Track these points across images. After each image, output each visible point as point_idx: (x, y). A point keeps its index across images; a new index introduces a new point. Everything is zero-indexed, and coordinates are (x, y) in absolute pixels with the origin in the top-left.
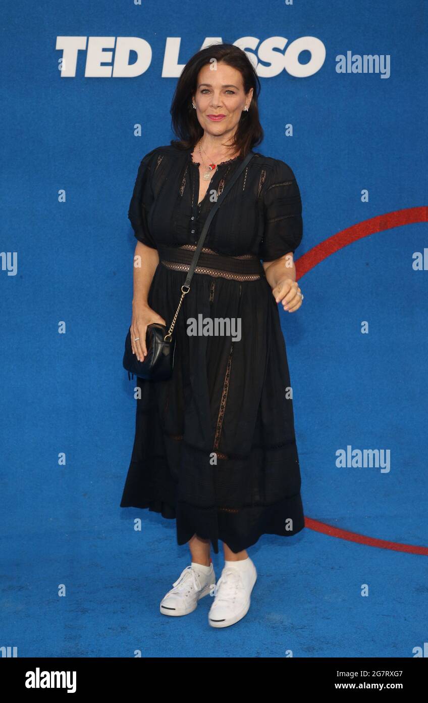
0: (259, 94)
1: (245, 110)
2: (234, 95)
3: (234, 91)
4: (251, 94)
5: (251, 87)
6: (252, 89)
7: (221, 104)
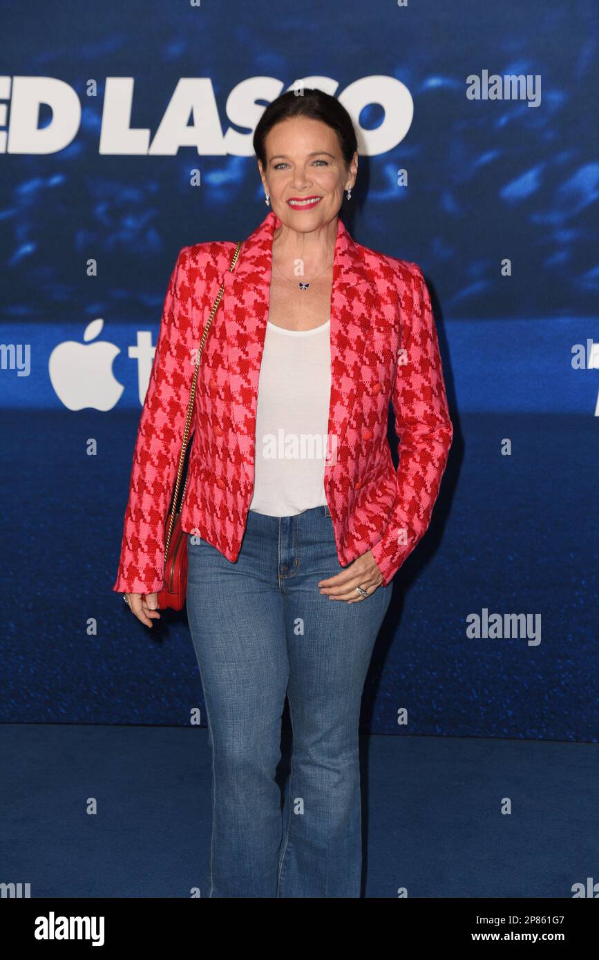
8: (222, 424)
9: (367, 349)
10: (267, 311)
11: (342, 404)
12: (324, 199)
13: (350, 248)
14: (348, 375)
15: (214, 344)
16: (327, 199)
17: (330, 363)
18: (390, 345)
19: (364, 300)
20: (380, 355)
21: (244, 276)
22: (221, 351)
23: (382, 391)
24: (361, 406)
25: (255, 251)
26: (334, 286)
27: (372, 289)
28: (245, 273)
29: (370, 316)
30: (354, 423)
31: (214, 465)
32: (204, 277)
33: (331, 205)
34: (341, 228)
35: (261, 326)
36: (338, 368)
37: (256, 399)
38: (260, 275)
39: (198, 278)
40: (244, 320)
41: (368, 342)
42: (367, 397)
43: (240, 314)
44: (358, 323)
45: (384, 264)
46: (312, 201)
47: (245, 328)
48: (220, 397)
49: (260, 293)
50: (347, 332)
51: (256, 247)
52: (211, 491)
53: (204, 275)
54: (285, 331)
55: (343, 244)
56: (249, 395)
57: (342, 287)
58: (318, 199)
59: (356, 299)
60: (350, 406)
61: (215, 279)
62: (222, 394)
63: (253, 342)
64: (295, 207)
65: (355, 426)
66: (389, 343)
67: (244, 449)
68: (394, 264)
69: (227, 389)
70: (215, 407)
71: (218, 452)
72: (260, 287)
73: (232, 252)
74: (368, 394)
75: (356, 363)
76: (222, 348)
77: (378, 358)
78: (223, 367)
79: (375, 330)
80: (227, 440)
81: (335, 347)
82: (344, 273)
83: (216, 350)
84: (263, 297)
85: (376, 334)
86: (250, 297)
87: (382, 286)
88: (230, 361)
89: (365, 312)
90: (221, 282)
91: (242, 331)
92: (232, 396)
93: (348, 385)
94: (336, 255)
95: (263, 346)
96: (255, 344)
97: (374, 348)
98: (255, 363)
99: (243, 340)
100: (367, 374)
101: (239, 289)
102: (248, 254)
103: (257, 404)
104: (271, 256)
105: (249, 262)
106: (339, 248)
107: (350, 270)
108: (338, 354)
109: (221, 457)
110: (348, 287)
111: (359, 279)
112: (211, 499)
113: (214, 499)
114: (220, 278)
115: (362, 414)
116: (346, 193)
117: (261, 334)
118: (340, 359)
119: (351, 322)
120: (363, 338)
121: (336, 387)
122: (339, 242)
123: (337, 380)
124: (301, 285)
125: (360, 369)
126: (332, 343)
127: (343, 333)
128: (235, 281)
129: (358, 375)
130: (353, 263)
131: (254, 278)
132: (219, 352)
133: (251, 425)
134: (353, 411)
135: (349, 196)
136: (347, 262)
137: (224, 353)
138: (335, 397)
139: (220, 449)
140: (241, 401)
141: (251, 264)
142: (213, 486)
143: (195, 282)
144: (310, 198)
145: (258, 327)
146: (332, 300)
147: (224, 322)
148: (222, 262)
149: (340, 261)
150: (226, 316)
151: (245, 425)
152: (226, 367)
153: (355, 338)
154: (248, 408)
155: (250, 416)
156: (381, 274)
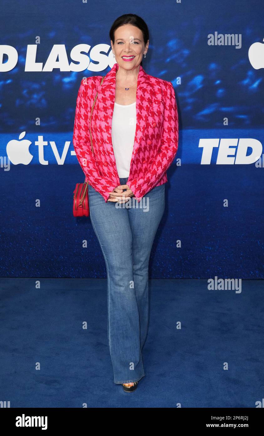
8: (101, 142)
9: (150, 110)
10: (114, 98)
11: (140, 131)
12: (136, 57)
13: (144, 75)
14: (143, 120)
15: (95, 112)
16: (137, 57)
17: (136, 115)
18: (160, 109)
19: (149, 92)
20: (156, 113)
21: (105, 86)
22: (98, 114)
23: (157, 126)
24: (148, 132)
25: (109, 78)
26: (138, 88)
27: (153, 89)
28: (106, 85)
29: (152, 98)
30: (144, 138)
31: (101, 158)
32: (91, 88)
33: (138, 59)
34: (141, 68)
35: (112, 103)
36: (139, 117)
37: (111, 129)
38: (112, 85)
39: (89, 89)
40: (106, 102)
41: (151, 108)
42: (151, 128)
43: (104, 100)
44: (147, 101)
45: (157, 80)
46: (132, 57)
47: (106, 105)
48: (98, 131)
49: (111, 92)
50: (143, 104)
51: (110, 76)
52: (102, 168)
53: (91, 87)
54: (121, 105)
55: (142, 73)
56: (108, 128)
57: (141, 88)
58: (134, 57)
59: (146, 92)
60: (143, 132)
61: (95, 89)
62: (99, 130)
63: (109, 109)
64: (124, 60)
65: (145, 140)
66: (160, 108)
67: (109, 149)
68: (161, 80)
69: (100, 127)
70: (97, 136)
71: (101, 153)
72: (111, 90)
73: (101, 79)
74: (151, 127)
75: (146, 115)
76: (98, 113)
77: (155, 114)
78: (98, 119)
79: (154, 103)
80: (104, 147)
81: (138, 109)
82: (141, 83)
83: (96, 114)
84: (113, 93)
85: (154, 105)
86: (108, 94)
87: (156, 87)
88: (101, 116)
89: (150, 97)
90: (97, 90)
91: (105, 106)
92: (102, 129)
93: (143, 123)
94: (138, 77)
95: (113, 110)
96: (110, 110)
97: (153, 110)
98: (110, 116)
99: (105, 109)
100: (150, 119)
101: (103, 91)
102: (107, 79)
103: (111, 131)
104: (115, 79)
105: (107, 81)
106: (140, 75)
107: (144, 82)
108: (139, 112)
109: (103, 154)
110: (143, 88)
111: (147, 85)
112: (103, 171)
113: (104, 171)
114: (97, 88)
115: (148, 135)
116: (144, 55)
117: (112, 106)
118: (140, 113)
119: (144, 101)
120: (149, 106)
121: (138, 124)
122: (140, 73)
123: (139, 122)
124: (126, 89)
125: (147, 117)
126: (137, 108)
127: (141, 104)
128: (102, 88)
129: (147, 120)
130: (145, 80)
131: (109, 87)
132: (97, 114)
133: (110, 139)
134: (145, 134)
135: (145, 57)
136: (143, 80)
137: (99, 114)
138: (138, 128)
139: (102, 152)
140: (105, 131)
141: (108, 82)
142: (103, 166)
143: (88, 90)
144: (131, 56)
145: (111, 104)
146: (137, 93)
147: (98, 104)
148: (97, 82)
149: (140, 79)
150: (99, 101)
151: (108, 140)
152: (100, 119)
153: (146, 106)
154: (108, 133)
155: (109, 136)
156: (156, 84)
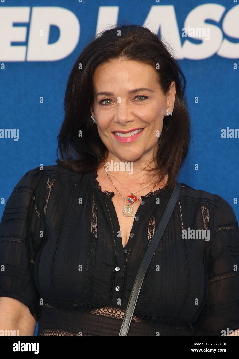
0: (185, 86)
1: (168, 114)
2: (147, 100)
3: (147, 96)
4: (173, 91)
5: (171, 82)
6: (173, 83)
7: (131, 118)
